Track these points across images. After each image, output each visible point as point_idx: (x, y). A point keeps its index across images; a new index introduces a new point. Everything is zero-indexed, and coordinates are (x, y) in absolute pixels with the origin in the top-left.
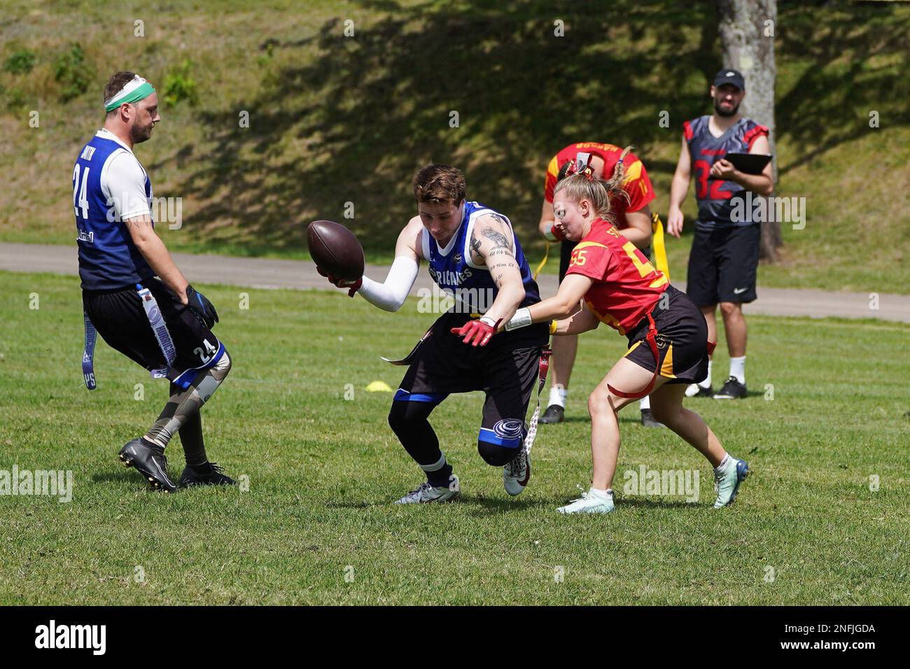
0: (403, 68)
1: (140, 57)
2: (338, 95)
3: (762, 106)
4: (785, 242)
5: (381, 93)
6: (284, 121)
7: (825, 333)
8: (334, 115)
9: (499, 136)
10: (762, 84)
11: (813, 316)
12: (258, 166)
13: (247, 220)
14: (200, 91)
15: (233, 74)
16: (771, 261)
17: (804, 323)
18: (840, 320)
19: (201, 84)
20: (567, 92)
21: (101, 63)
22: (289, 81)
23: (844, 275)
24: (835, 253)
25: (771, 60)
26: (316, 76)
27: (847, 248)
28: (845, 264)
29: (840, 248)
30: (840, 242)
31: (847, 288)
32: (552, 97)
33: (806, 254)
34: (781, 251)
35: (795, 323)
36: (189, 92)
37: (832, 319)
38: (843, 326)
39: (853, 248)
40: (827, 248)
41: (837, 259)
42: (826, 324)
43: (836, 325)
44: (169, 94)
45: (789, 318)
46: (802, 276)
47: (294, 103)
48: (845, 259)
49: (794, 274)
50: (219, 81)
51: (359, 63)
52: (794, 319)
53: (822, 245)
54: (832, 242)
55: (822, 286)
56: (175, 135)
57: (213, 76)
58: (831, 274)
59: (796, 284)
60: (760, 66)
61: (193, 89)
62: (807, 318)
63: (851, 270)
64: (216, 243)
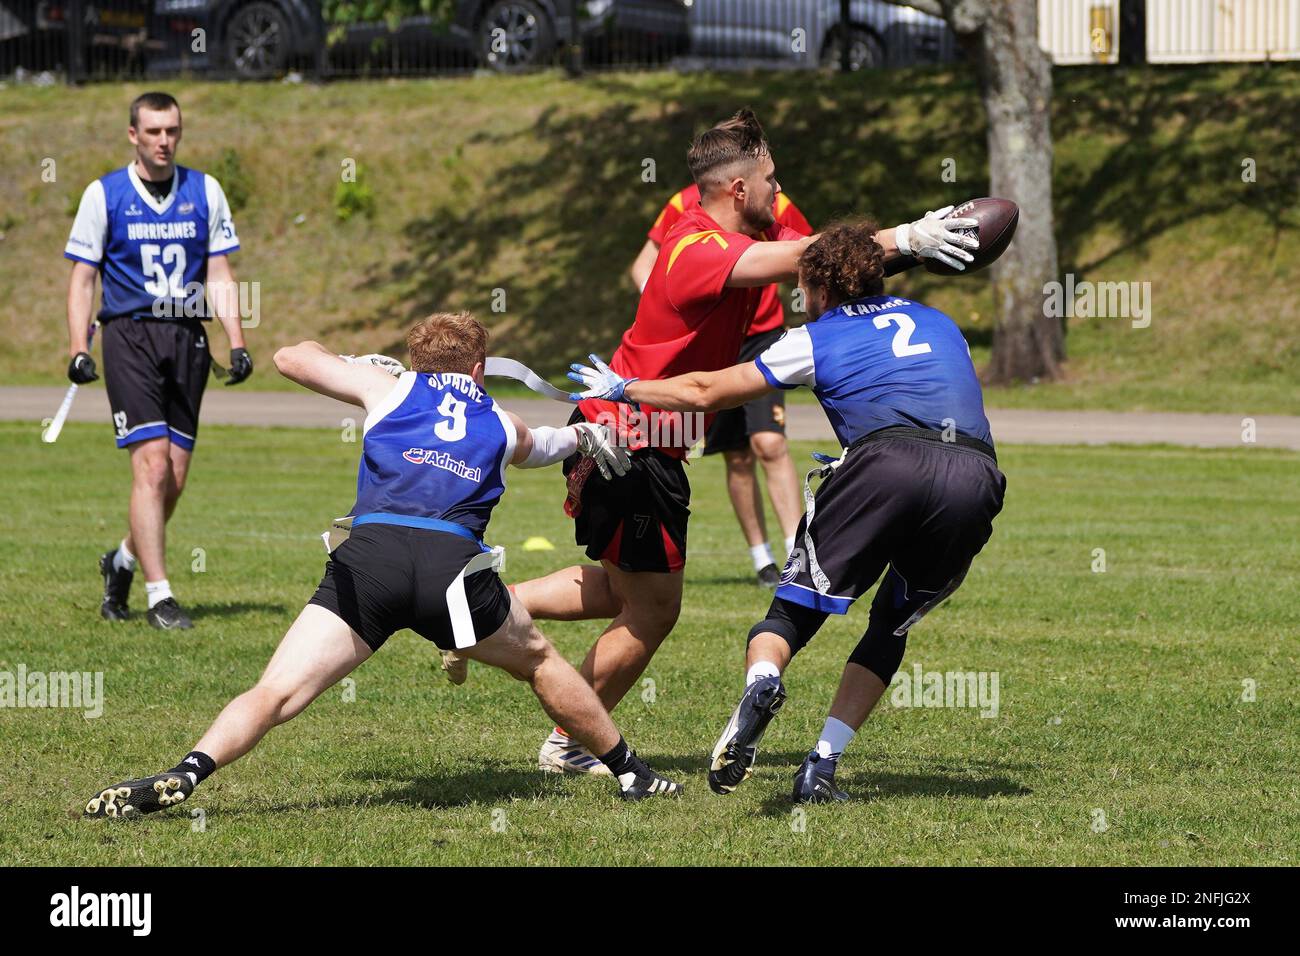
1: (306, 164)
3: (1036, 195)
4: (1069, 356)
7: (1103, 463)
10: (1037, 168)
11: (1092, 443)
14: (379, 201)
15: (418, 179)
16: (1052, 380)
17: (1080, 451)
18: (1122, 447)
19: (379, 193)
21: (261, 172)
23: (1138, 392)
24: (1129, 366)
25: (1045, 139)
27: (1142, 361)
28: (1141, 379)
29: (1134, 361)
30: (1136, 354)
31: (1140, 408)
33: (1094, 369)
34: (1065, 366)
35: (1069, 452)
36: (364, 203)
37: (1113, 446)
38: (1125, 453)
39: (1150, 360)
40: (1119, 361)
41: (1131, 374)
42: (1107, 453)
43: (1117, 453)
44: (343, 204)
45: (1063, 447)
46: (1087, 396)
48: (1142, 373)
49: (1078, 393)
50: (400, 188)
52: (1069, 447)
53: (1113, 357)
54: (1125, 353)
55: (1110, 407)
56: (350, 254)
57: (392, 182)
58: (1123, 391)
59: (1080, 406)
60: (1033, 147)
61: (370, 200)
62: (1084, 446)
63: (1147, 386)
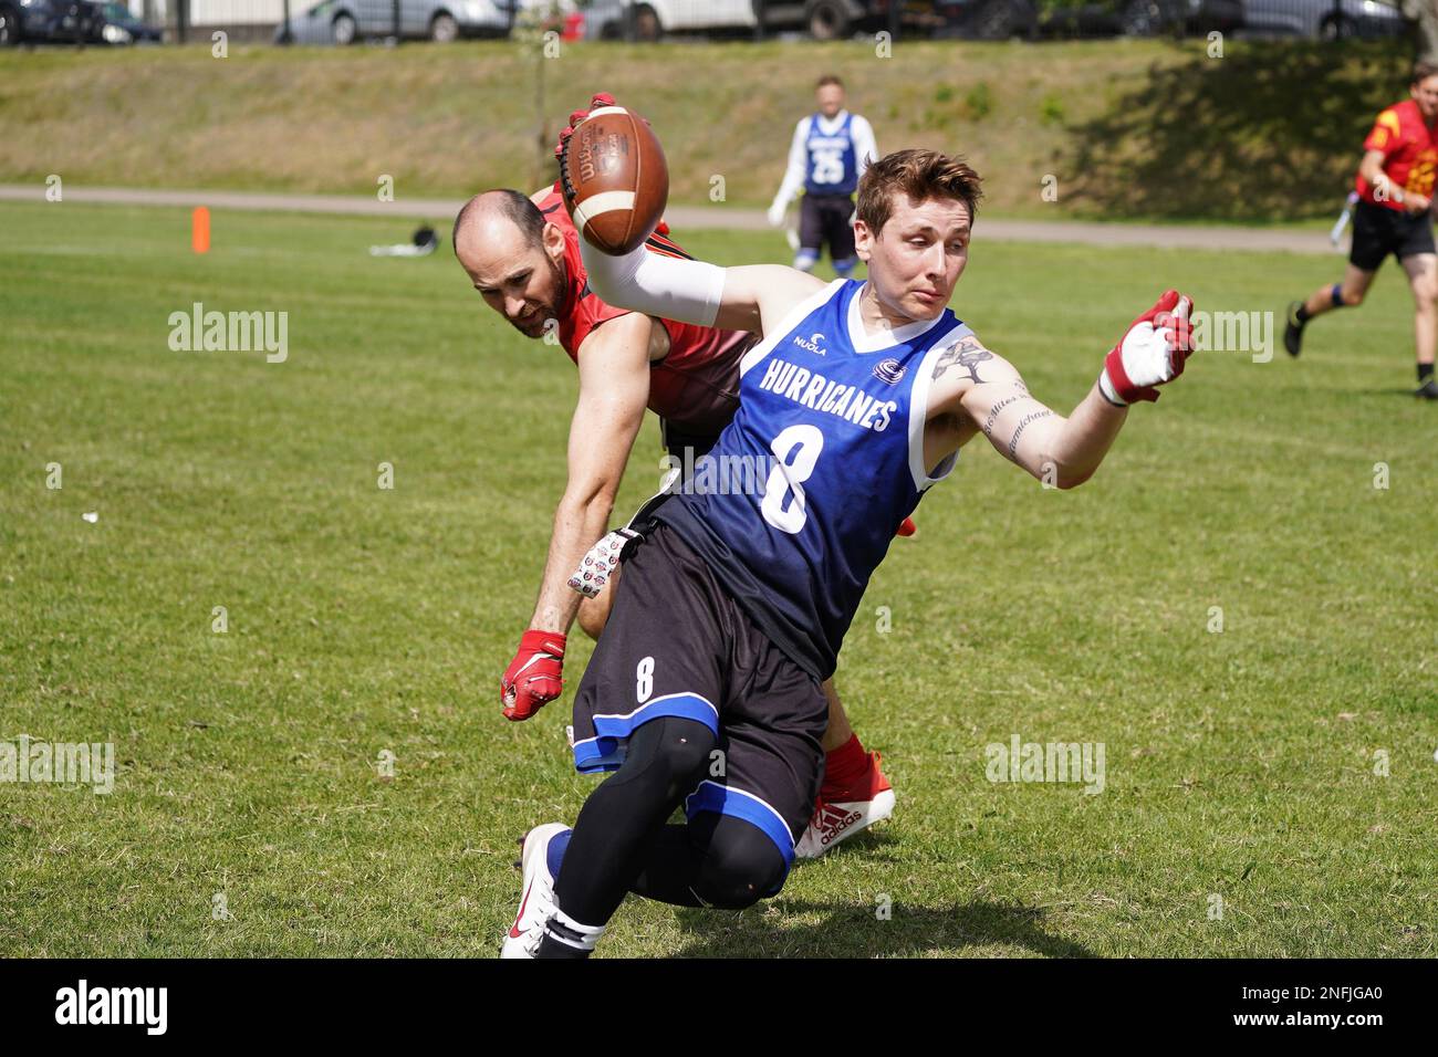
0: (1204, 92)
2: (1161, 111)
5: (1189, 111)
6: (1123, 130)
8: (1157, 125)
9: (1272, 138)
12: (1106, 162)
13: (1097, 198)
14: (1066, 111)
15: (1087, 99)
19: (1067, 106)
20: (1317, 105)
22: (1128, 103)
26: (1144, 99)
32: (1307, 110)
36: (1058, 112)
47: (1129, 118)
50: (1078, 104)
51: (1174, 90)
56: (1050, 142)
57: (1074, 101)
61: (1061, 110)
64: (1077, 216)
